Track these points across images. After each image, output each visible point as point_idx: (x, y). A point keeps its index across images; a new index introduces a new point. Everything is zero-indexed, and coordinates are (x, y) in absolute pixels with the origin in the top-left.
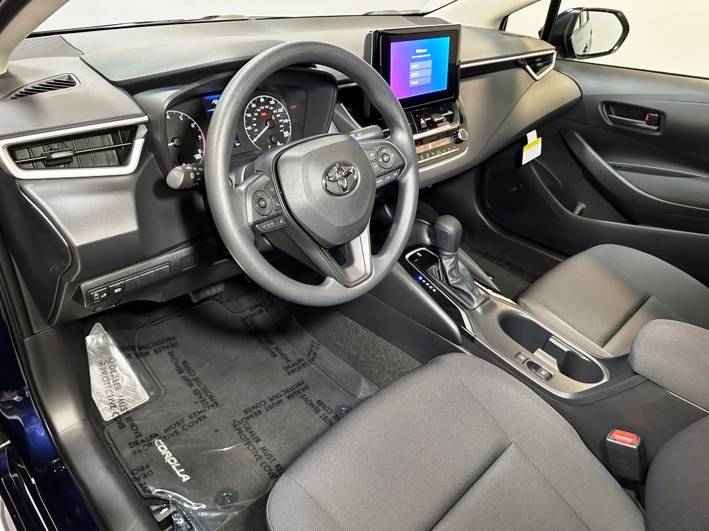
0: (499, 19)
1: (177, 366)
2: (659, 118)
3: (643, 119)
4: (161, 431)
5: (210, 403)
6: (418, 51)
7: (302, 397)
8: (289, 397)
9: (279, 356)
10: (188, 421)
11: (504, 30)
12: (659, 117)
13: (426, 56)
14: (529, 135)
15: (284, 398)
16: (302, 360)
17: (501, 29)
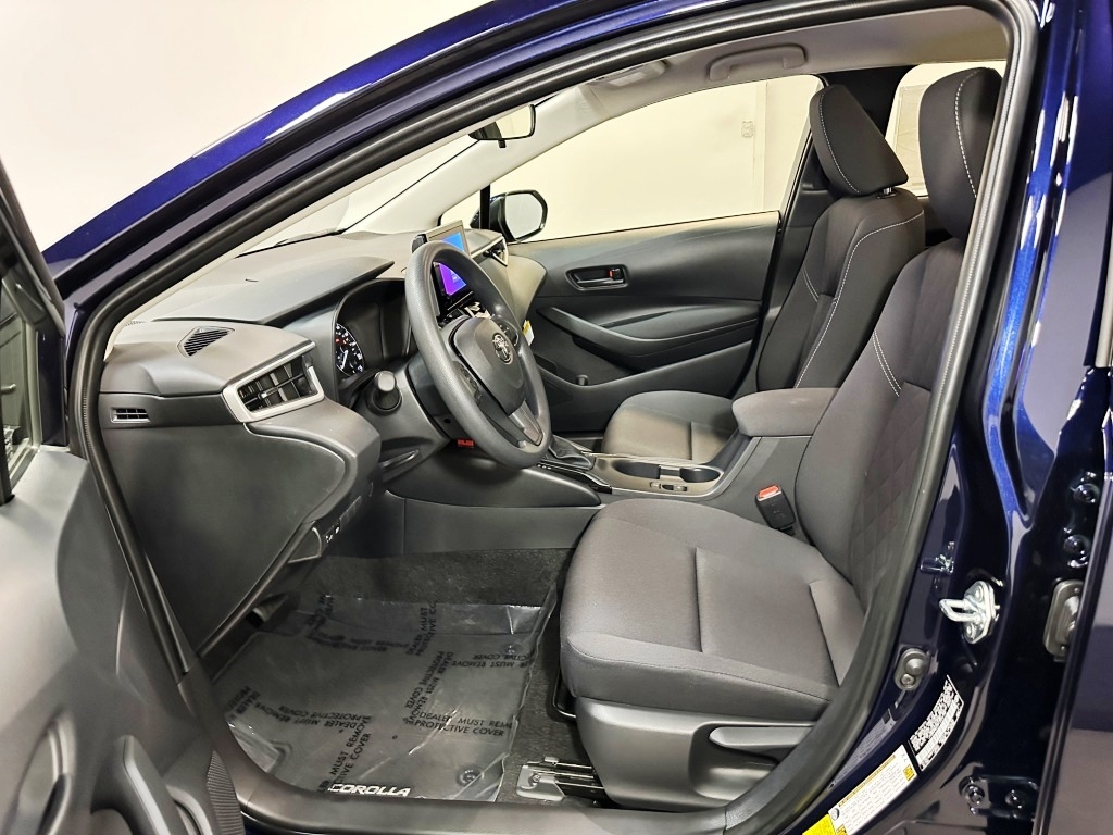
1: (277, 716)
2: (621, 270)
3: (608, 276)
4: (328, 776)
5: (361, 721)
7: (454, 664)
8: (440, 672)
9: (389, 647)
10: (350, 751)
12: (621, 272)
15: (436, 675)
16: (420, 636)
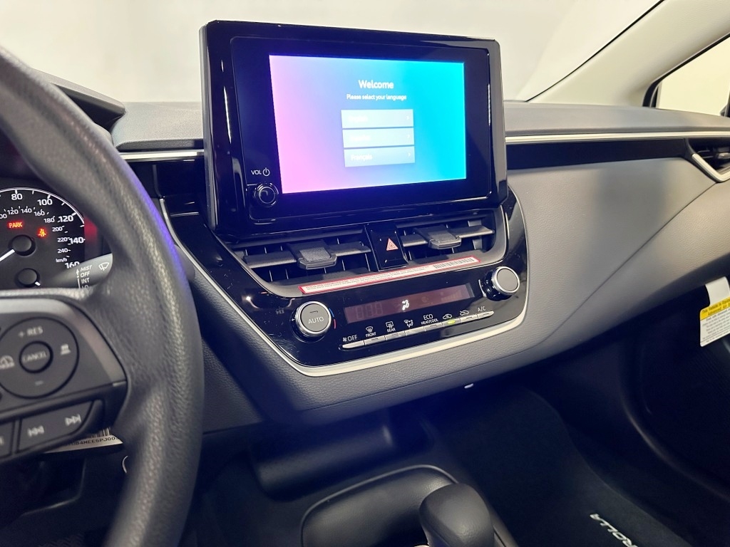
0: (638, 90)
6: (363, 84)
11: (654, 105)
13: (394, 98)
14: (711, 287)
17: (646, 104)
